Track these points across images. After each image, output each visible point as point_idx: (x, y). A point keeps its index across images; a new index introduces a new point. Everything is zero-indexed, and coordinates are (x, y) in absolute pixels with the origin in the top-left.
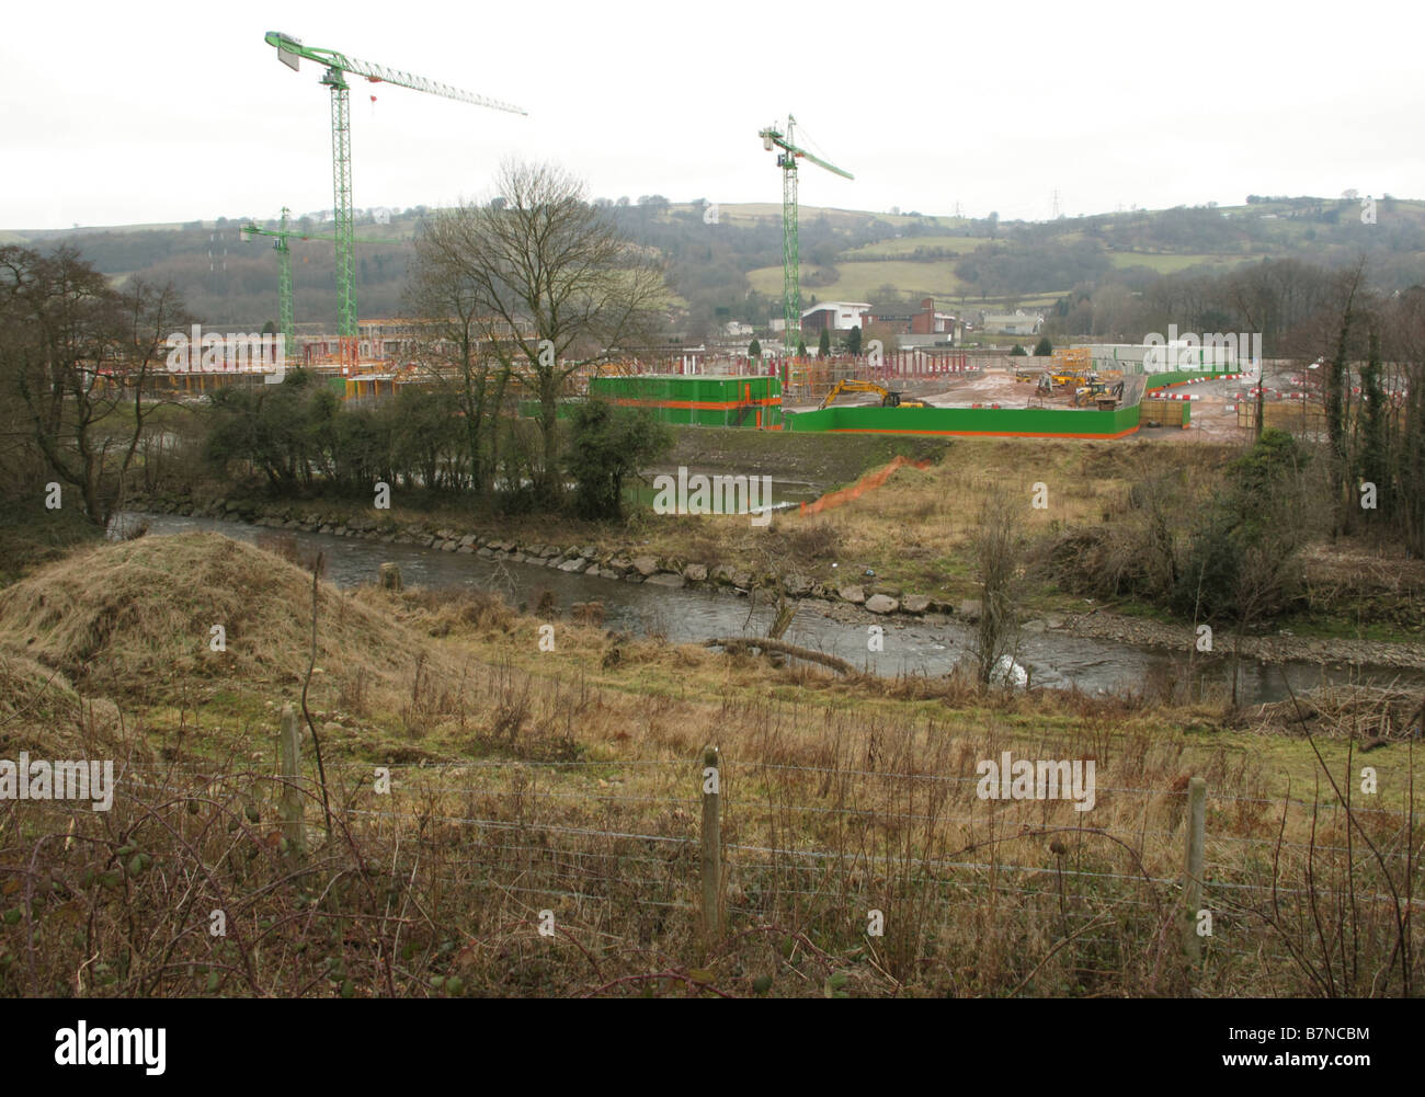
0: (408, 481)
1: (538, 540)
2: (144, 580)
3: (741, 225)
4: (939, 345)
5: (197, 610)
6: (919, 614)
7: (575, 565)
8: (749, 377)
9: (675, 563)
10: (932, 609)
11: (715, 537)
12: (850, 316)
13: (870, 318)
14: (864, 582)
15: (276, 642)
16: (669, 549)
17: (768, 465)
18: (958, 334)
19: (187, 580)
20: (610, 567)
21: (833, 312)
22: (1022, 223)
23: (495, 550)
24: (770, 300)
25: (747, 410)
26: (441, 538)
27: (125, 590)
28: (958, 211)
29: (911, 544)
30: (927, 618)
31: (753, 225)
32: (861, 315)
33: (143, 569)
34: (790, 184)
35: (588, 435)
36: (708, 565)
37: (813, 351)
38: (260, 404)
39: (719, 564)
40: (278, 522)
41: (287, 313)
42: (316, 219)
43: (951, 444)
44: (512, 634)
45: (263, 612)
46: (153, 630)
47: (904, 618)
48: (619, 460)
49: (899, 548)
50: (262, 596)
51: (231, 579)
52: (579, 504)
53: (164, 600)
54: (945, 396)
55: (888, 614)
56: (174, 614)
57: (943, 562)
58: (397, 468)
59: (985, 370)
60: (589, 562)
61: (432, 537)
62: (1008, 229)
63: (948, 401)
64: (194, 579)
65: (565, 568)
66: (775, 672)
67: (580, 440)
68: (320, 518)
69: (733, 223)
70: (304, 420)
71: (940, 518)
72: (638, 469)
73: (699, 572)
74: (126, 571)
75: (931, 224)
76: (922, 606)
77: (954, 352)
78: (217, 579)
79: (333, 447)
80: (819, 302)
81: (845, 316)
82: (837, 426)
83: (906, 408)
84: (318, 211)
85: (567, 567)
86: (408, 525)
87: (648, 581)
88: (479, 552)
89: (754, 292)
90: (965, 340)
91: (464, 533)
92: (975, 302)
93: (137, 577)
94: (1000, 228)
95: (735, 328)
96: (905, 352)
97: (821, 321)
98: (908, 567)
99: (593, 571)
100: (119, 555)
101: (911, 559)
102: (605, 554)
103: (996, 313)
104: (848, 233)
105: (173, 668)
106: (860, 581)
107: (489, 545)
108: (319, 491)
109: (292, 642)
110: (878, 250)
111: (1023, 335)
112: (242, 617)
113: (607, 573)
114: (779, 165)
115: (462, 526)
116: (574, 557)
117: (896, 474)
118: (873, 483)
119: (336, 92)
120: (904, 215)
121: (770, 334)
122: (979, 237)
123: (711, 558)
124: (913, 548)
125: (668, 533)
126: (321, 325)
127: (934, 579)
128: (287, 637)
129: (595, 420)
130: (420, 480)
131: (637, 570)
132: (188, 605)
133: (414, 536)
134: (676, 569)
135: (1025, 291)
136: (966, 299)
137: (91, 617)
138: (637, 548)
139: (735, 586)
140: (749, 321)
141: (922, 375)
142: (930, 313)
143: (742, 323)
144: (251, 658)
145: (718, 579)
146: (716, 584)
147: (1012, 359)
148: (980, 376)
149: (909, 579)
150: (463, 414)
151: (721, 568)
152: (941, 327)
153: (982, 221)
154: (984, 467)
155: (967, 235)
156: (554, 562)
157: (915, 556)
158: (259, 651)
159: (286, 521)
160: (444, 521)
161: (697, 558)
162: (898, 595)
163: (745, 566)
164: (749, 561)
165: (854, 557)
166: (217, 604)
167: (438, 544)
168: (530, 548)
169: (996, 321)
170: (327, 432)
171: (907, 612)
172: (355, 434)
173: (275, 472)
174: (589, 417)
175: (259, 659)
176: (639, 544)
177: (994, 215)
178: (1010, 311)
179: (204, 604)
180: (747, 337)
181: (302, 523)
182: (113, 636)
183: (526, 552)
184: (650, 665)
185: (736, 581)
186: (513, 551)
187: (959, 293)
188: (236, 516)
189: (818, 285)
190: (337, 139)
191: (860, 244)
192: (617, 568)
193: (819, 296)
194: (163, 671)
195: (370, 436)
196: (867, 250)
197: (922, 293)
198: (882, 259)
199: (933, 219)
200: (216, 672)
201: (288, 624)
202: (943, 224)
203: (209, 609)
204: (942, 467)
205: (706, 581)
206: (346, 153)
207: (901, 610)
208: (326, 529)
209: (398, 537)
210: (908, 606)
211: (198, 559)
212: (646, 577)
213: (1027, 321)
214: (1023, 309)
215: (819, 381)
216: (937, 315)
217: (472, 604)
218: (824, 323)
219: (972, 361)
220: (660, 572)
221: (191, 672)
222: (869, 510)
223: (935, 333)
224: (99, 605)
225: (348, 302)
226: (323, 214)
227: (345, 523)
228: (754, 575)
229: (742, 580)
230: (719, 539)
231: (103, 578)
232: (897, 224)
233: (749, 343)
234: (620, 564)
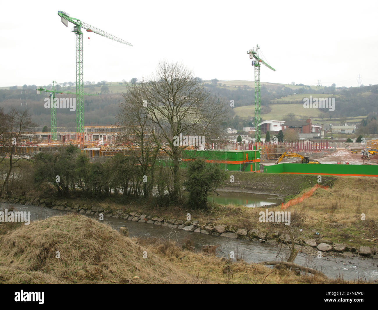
0: (116, 191)
1: (173, 217)
2: (59, 236)
3: (231, 89)
4: (315, 138)
5: (83, 250)
6: (341, 252)
7: (190, 228)
8: (242, 151)
9: (233, 228)
10: (347, 250)
11: (248, 217)
12: (277, 126)
13: (285, 127)
14: (316, 238)
15: (116, 264)
16: (230, 222)
17: (259, 187)
18: (323, 134)
19: (77, 236)
20: (205, 229)
21: (270, 124)
22: (345, 88)
23: (155, 221)
24: (243, 119)
25: (247, 164)
26: (131, 216)
27: (51, 240)
28: (319, 83)
29: (334, 222)
30: (345, 254)
31: (236, 89)
32: (281, 125)
33: (58, 231)
34: (257, 73)
35: (195, 174)
36: (247, 229)
37: (263, 140)
38: (56, 160)
39: (252, 229)
40: (62, 208)
41: (54, 123)
42: (62, 86)
43: (336, 179)
44: (181, 259)
45: (109, 250)
46: (65, 258)
47: (335, 253)
48: (207, 185)
49: (329, 223)
50: (107, 244)
51: (94, 236)
52: (189, 203)
53: (69, 245)
54: (323, 159)
55: (328, 251)
56: (73, 251)
57: (349, 229)
58: (112, 186)
59: (337, 148)
60: (196, 227)
61: (128, 215)
62: (340, 90)
63: (326, 161)
64: (80, 236)
65: (185, 229)
66: (298, 277)
67: (192, 176)
68: (80, 206)
69: (228, 88)
70: (74, 166)
71: (340, 210)
72: (214, 188)
73: (244, 232)
74: (51, 232)
75: (308, 89)
76: (342, 248)
77: (321, 141)
78: (89, 236)
79: (85, 177)
80: (264, 121)
81: (275, 126)
82: (284, 171)
83: (312, 164)
84: (63, 83)
85: (187, 229)
86: (118, 210)
87: (221, 235)
88: (148, 222)
89: (237, 116)
90: (326, 136)
91: (141, 214)
92: (327, 120)
93: (56, 234)
94: (336, 90)
95: (229, 131)
96: (301, 140)
97: (265, 128)
98: (333, 231)
99: (197, 231)
100: (45, 224)
101: (334, 228)
102: (202, 223)
103: (336, 125)
104: (274, 92)
105: (77, 276)
106: (313, 237)
107: (152, 219)
108: (78, 195)
109: (123, 264)
110: (286, 99)
111: (349, 134)
112: (100, 253)
113: (204, 232)
114: (253, 65)
115: (140, 211)
116: (189, 224)
117: (316, 192)
118: (307, 195)
119: (78, 35)
120: (297, 85)
121: (244, 133)
122: (328, 94)
123: (248, 226)
124: (335, 224)
125: (228, 215)
126: (64, 128)
127: (345, 237)
128: (120, 262)
129: (198, 168)
130: (121, 192)
131: (217, 231)
132: (79, 247)
133: (120, 215)
134: (234, 231)
135: (348, 116)
136: (323, 119)
137: (38, 252)
138: (216, 222)
139: (259, 238)
140: (235, 128)
141: (312, 150)
142: (310, 125)
143: (232, 129)
144: (108, 271)
145: (252, 235)
146: (251, 237)
147: (347, 143)
148: (336, 151)
149: (335, 236)
150: (140, 165)
151: (253, 231)
152: (314, 131)
153: (329, 87)
154: (351, 189)
155: (323, 93)
156: (180, 227)
157: (335, 227)
158: (111, 268)
159: (66, 207)
160: (132, 208)
161: (242, 226)
162: (331, 244)
163: (263, 230)
164: (264, 228)
165: (309, 227)
166: (91, 247)
167: (130, 218)
168: (170, 221)
169: (337, 128)
170: (83, 171)
171: (336, 251)
172: (95, 172)
173: (60, 187)
174: (196, 166)
175: (111, 272)
176: (217, 220)
177: (334, 85)
178: (342, 124)
179: (86, 247)
180: (235, 134)
181: (72, 208)
182: (48, 260)
183: (168, 222)
184: (243, 273)
185: (260, 236)
186: (163, 222)
187: (321, 117)
188: (44, 205)
189: (262, 113)
190: (78, 54)
191: (279, 97)
192: (208, 229)
193: (263, 118)
194: (72, 277)
195: (101, 173)
196: (282, 99)
197: (305, 117)
198: (289, 103)
199: (309, 86)
200: (95, 278)
201: (120, 256)
202: (313, 89)
203: (88, 249)
204: (333, 189)
205: (247, 235)
206: (81, 60)
207: (333, 250)
208: (82, 211)
209: (113, 215)
210: (336, 248)
211: (79, 227)
212: (221, 234)
213: (350, 128)
214: (347, 123)
215: (270, 152)
216: (313, 126)
217: (162, 245)
218: (266, 129)
219: (330, 145)
220: (227, 232)
221: (85, 277)
222: (309, 207)
223: (312, 133)
224: (41, 246)
225: (80, 119)
226: (65, 84)
227: (90, 209)
228: (267, 234)
229: (263, 236)
230: (250, 218)
231: (40, 235)
232: (294, 89)
233: (237, 136)
234: (210, 228)
